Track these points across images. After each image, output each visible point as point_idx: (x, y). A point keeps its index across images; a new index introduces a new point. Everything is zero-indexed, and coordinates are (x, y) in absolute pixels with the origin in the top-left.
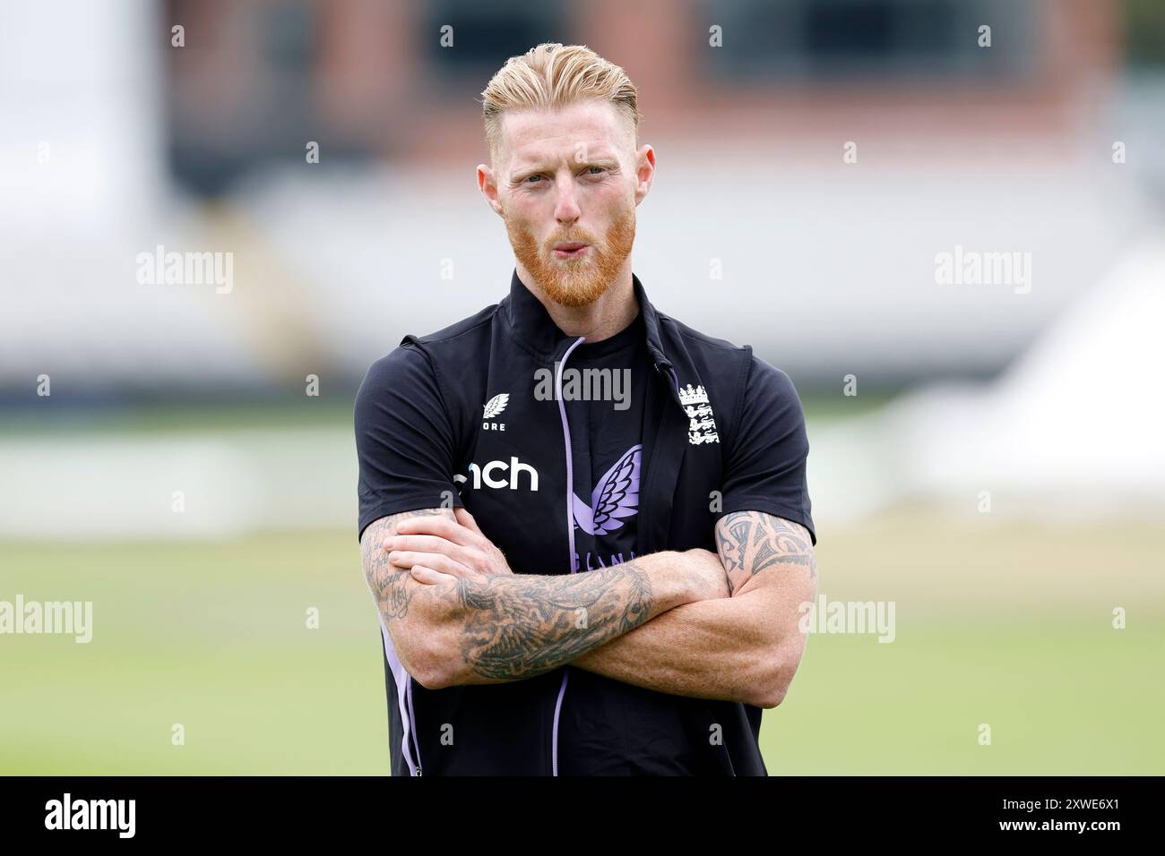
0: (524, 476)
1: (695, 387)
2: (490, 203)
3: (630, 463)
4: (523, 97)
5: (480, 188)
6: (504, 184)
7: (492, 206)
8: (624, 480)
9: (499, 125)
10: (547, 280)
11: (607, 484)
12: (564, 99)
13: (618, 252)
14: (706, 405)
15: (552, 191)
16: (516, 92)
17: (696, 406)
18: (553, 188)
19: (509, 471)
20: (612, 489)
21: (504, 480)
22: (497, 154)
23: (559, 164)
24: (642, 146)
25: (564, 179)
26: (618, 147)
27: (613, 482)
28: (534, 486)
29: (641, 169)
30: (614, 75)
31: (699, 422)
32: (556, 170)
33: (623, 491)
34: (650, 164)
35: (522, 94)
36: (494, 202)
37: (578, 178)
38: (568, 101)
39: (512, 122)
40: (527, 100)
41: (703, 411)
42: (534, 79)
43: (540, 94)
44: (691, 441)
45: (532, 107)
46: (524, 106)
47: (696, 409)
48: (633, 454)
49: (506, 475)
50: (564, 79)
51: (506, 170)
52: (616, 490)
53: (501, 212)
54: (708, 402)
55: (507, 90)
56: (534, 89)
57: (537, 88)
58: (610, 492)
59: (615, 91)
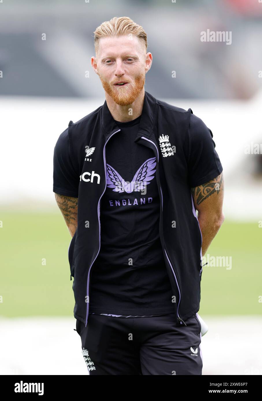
0: (96, 178)
1: (164, 136)
2: (95, 70)
3: (146, 166)
4: (107, 33)
5: (91, 65)
6: (99, 63)
7: (95, 71)
8: (145, 172)
9: (98, 43)
10: (114, 96)
11: (139, 174)
12: (120, 34)
13: (138, 88)
14: (168, 142)
15: (115, 66)
16: (105, 31)
17: (165, 143)
18: (115, 64)
19: (91, 176)
20: (141, 176)
21: (89, 179)
22: (97, 53)
23: (118, 56)
24: (148, 52)
25: (119, 61)
26: (139, 52)
27: (141, 173)
28: (98, 182)
29: (147, 61)
30: (139, 28)
31: (166, 149)
32: (116, 58)
33: (145, 176)
34: (150, 59)
35: (106, 32)
36: (96, 70)
37: (124, 61)
38: (122, 35)
39: (103, 41)
40: (108, 34)
41: (167, 145)
42: (111, 27)
43: (112, 31)
44: (163, 156)
45: (109, 36)
46: (107, 36)
47: (165, 144)
48: (147, 163)
49: (89, 177)
50: (121, 27)
51: (99, 58)
52: (143, 176)
53: (98, 74)
54: (169, 141)
55: (102, 31)
56: (111, 30)
57: (112, 30)
58: (140, 176)
59: (138, 33)
